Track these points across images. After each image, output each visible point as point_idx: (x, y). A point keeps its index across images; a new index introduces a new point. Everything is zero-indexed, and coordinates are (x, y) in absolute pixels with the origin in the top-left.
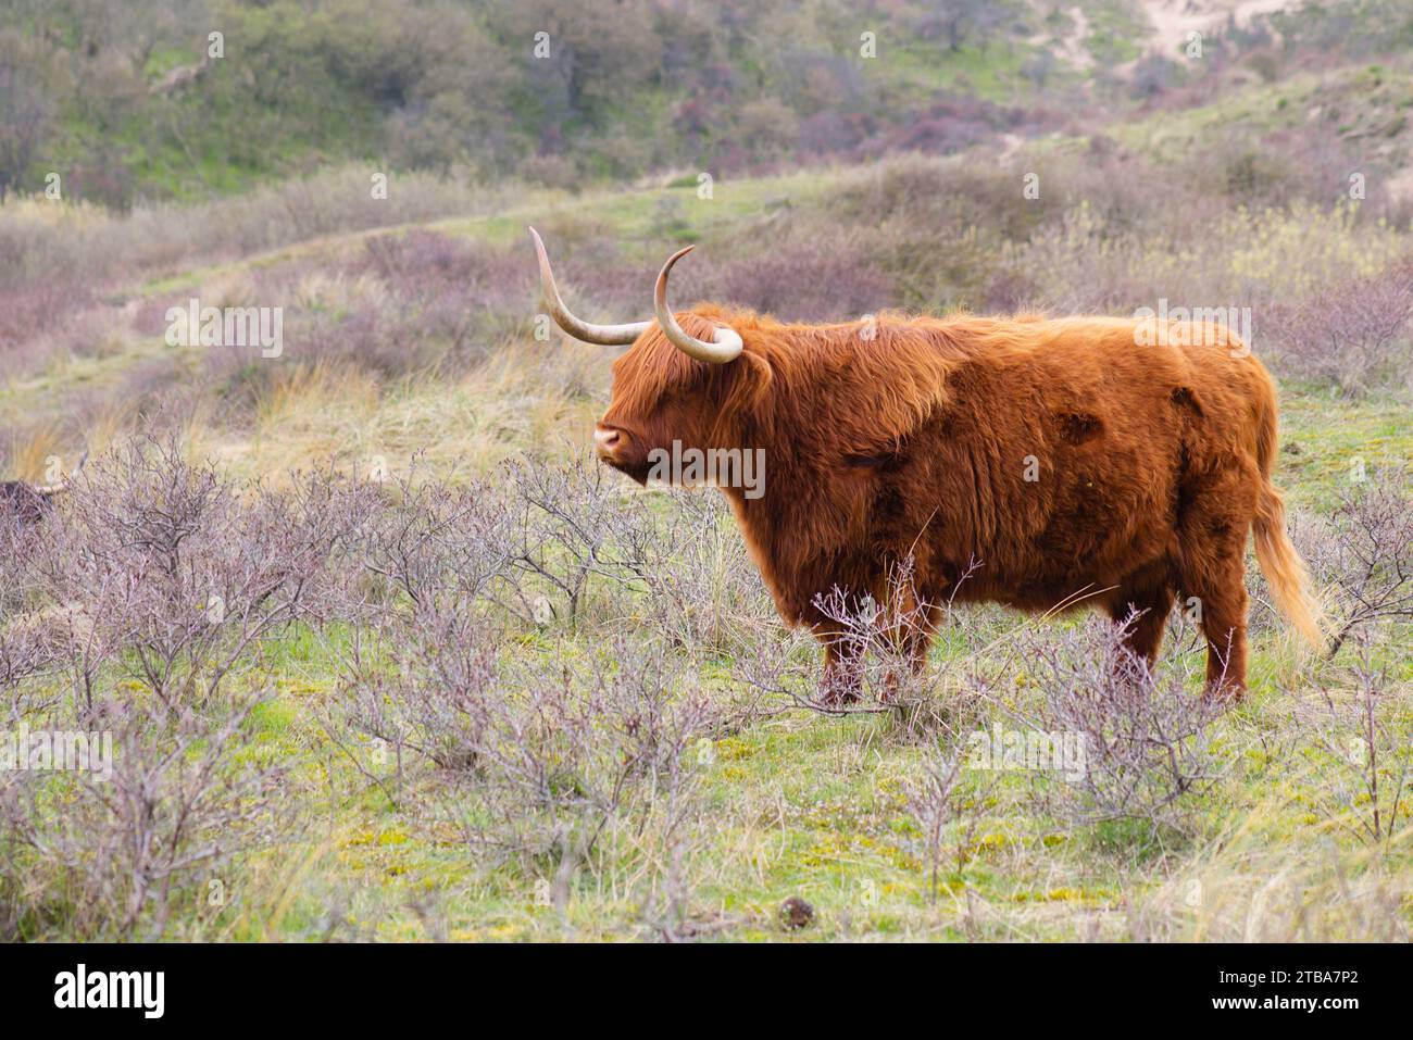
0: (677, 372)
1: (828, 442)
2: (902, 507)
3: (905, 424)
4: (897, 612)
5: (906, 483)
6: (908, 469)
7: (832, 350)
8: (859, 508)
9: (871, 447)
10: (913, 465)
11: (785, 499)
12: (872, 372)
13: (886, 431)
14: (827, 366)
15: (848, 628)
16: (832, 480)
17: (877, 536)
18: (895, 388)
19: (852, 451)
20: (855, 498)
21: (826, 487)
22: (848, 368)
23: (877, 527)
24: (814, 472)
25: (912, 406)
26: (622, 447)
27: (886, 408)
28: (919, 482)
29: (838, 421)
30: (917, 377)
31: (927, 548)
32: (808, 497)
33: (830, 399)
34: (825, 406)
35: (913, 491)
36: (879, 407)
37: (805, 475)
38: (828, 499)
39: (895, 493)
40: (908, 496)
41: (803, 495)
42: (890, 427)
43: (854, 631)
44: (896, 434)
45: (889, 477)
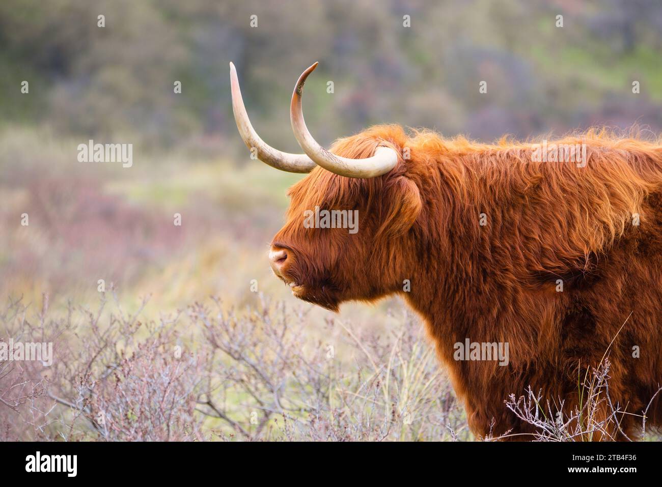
0: (335, 189)
1: (515, 258)
2: (594, 325)
3: (597, 242)
4: (590, 419)
5: (597, 302)
6: (599, 287)
7: (523, 169)
8: (548, 324)
9: (562, 265)
10: (605, 284)
11: (471, 315)
12: (564, 190)
13: (575, 249)
14: (514, 189)
15: (540, 430)
16: (521, 296)
17: (569, 353)
18: (590, 207)
19: (539, 268)
20: (545, 314)
21: (515, 302)
22: (537, 187)
23: (569, 344)
24: (501, 287)
25: (604, 223)
26: (289, 265)
27: (578, 226)
28: (610, 301)
29: (527, 238)
30: (613, 195)
31: (620, 367)
32: (495, 312)
33: (517, 218)
34: (512, 224)
35: (604, 311)
36: (571, 224)
37: (491, 291)
38: (517, 311)
39: (586, 311)
40: (599, 315)
41: (489, 311)
42: (580, 245)
43: (547, 434)
44: (586, 251)
45: (579, 294)
